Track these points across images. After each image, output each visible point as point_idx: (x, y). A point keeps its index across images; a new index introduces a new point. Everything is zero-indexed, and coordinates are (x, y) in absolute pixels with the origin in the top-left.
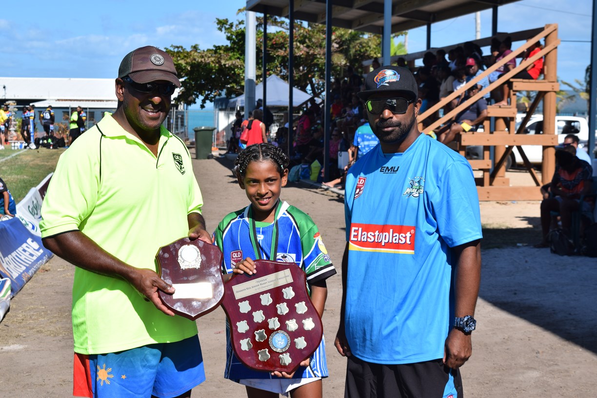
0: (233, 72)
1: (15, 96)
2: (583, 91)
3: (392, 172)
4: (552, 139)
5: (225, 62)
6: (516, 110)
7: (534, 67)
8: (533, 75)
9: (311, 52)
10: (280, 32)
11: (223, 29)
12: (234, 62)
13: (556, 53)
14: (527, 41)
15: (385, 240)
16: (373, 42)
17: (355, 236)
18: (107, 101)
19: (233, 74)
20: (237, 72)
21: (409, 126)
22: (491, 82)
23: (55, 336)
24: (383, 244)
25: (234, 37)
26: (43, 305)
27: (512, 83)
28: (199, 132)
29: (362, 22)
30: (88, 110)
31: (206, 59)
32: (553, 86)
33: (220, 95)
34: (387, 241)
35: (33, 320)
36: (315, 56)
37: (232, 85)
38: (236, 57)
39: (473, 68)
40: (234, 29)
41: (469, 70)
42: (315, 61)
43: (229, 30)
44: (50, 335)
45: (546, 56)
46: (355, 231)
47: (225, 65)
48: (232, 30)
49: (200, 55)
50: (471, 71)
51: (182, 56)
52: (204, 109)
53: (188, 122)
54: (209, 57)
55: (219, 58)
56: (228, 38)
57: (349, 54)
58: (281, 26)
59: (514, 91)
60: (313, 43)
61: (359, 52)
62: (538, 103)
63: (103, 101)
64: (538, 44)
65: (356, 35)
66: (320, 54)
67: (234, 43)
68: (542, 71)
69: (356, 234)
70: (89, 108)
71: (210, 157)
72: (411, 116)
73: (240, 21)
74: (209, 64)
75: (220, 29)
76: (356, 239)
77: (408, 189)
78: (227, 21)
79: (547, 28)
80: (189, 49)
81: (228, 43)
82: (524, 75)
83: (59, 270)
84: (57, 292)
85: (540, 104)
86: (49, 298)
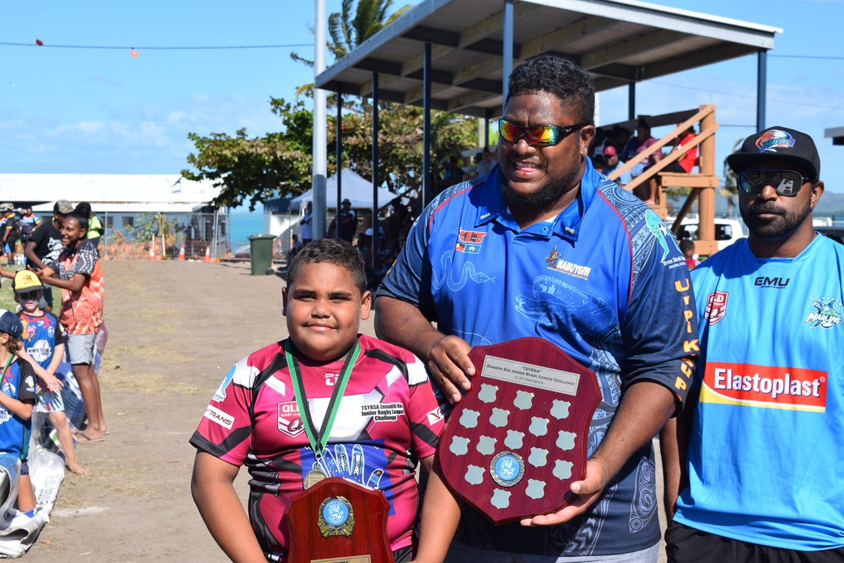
0: (291, 166)
1: (11, 197)
2: (722, 188)
3: (777, 285)
4: (711, 246)
5: (282, 153)
6: (666, 211)
7: (685, 157)
8: (686, 168)
9: (389, 140)
10: (349, 115)
11: (278, 111)
12: (293, 154)
13: (714, 140)
14: (678, 126)
15: (777, 389)
16: (467, 127)
17: (721, 382)
18: (128, 203)
19: (291, 168)
20: (295, 166)
21: (799, 217)
22: (633, 177)
23: (139, 495)
24: (774, 396)
25: (292, 121)
26: (111, 458)
27: (661, 177)
28: (254, 241)
29: (460, 103)
30: (106, 215)
31: (259, 150)
32: (710, 181)
33: (272, 195)
34: (780, 391)
35: (104, 476)
36: (393, 145)
37: (287, 183)
38: (295, 147)
39: (612, 158)
40: (291, 111)
41: (607, 161)
42: (394, 151)
43: (286, 113)
44: (133, 494)
45: (701, 144)
46: (721, 374)
47: (281, 157)
48: (289, 112)
49: (250, 144)
50: (610, 163)
51: (226, 145)
52: (253, 212)
53: (229, 229)
54: (262, 147)
55: (273, 148)
56: (285, 123)
57: (436, 143)
58: (350, 108)
59: (663, 187)
60: (391, 129)
61: (448, 141)
62: (693, 201)
63: (123, 202)
64: (691, 130)
65: (445, 118)
66: (400, 143)
67: (291, 128)
68: (697, 162)
69: (723, 378)
70: (108, 212)
71: (270, 272)
72: (805, 203)
73: (299, 102)
74: (261, 155)
75: (274, 111)
76: (723, 387)
77: (812, 314)
78: (283, 101)
79: (703, 109)
80: (234, 136)
81: (284, 129)
82: (675, 167)
83: (119, 414)
84: (124, 442)
85: (695, 203)
86: (117, 449)
